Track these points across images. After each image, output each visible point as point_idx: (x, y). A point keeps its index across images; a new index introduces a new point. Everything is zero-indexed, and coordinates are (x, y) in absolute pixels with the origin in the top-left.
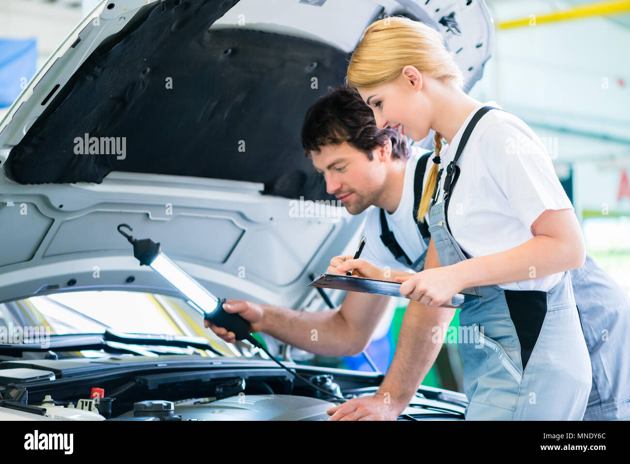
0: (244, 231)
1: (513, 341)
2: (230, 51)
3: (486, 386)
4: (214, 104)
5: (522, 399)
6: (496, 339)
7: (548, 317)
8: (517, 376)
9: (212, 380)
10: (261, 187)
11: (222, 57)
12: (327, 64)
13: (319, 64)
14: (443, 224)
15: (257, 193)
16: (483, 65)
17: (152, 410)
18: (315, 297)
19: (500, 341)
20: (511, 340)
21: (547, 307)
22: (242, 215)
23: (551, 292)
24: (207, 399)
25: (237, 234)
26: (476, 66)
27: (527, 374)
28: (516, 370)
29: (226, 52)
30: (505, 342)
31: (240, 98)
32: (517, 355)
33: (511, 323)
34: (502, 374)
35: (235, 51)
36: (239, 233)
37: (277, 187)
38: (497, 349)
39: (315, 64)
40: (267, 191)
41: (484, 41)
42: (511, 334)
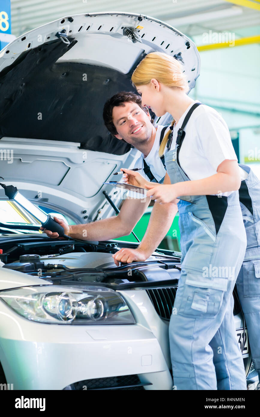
0: (70, 168)
1: (210, 220)
2: (65, 74)
3: (197, 243)
4: (57, 101)
5: (216, 249)
6: (202, 219)
7: (228, 209)
8: (213, 237)
9: (56, 246)
10: (79, 145)
11: (61, 77)
12: (115, 80)
13: (110, 80)
14: (175, 160)
15: (77, 148)
16: (195, 80)
17: (30, 259)
18: (106, 203)
19: (203, 220)
20: (209, 220)
21: (227, 204)
22: (69, 160)
23: (230, 197)
24: (55, 255)
25: (66, 169)
26: (192, 80)
27: (219, 237)
28: (213, 234)
29: (63, 74)
30: (206, 221)
31: (70, 98)
32: (213, 227)
33: (209, 212)
34: (205, 236)
35: (68, 74)
36: (67, 169)
37: (87, 145)
38: (202, 224)
39: (108, 80)
40: (82, 147)
41: (196, 67)
42: (210, 217)
